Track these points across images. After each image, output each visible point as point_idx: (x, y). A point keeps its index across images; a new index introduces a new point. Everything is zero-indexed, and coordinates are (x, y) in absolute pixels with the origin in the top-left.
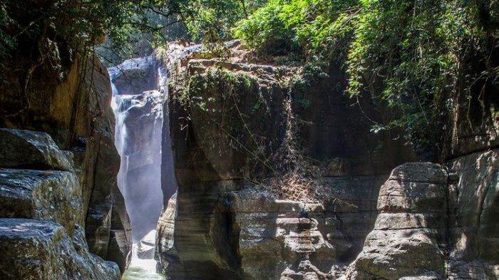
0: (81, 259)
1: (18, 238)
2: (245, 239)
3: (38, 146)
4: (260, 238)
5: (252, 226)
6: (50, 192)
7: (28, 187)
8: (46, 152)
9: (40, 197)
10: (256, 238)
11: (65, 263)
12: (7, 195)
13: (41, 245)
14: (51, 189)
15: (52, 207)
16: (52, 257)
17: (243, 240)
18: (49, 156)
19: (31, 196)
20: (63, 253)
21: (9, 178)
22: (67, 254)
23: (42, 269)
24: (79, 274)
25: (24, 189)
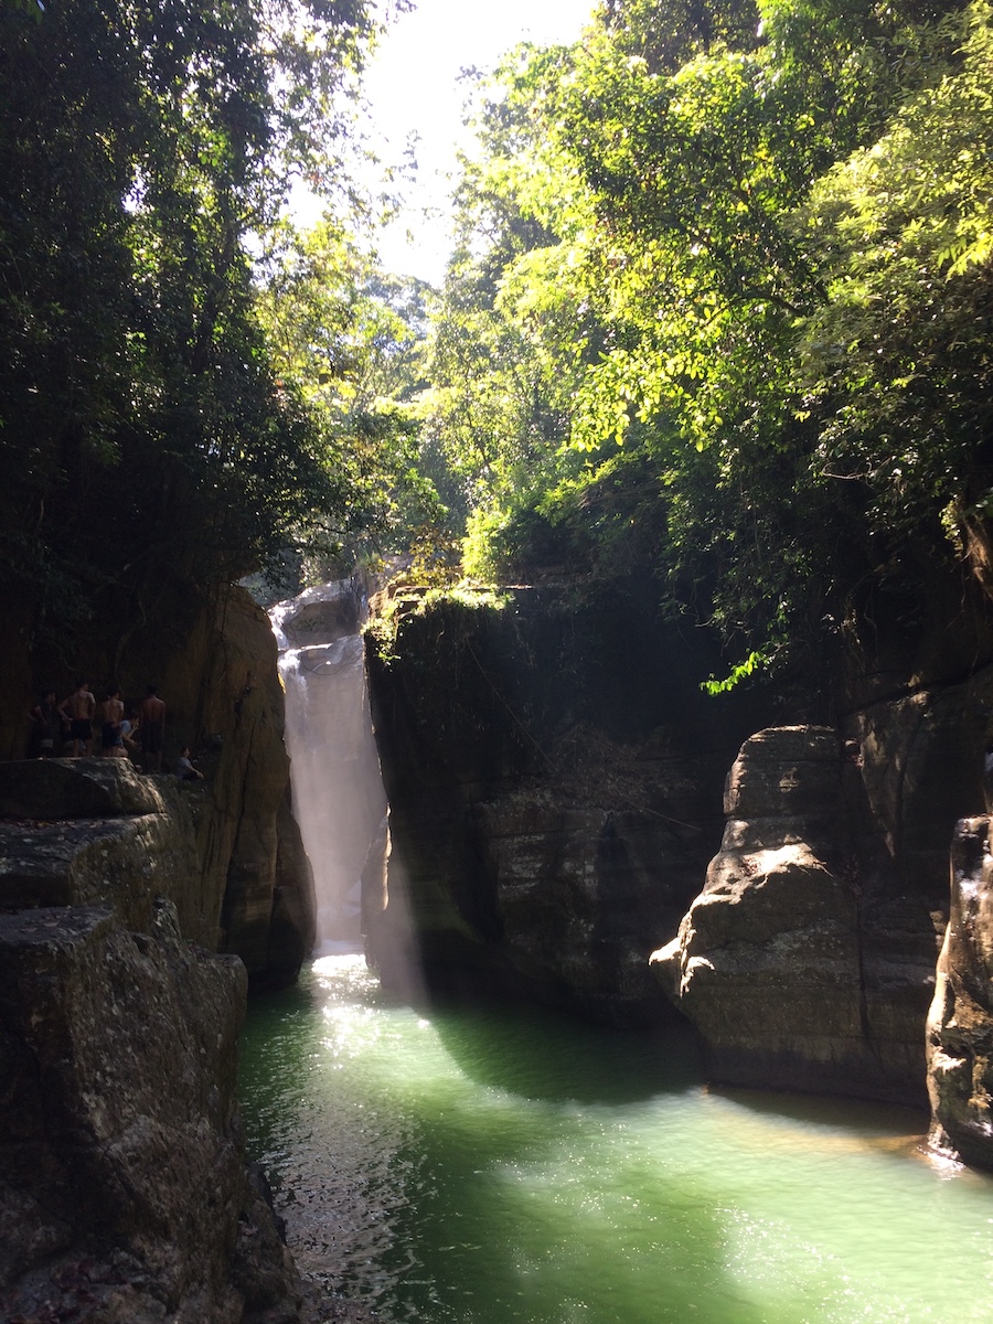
0: (145, 964)
1: (24, 945)
2: (508, 884)
3: (99, 781)
4: (534, 880)
5: (519, 859)
6: (103, 858)
7: (65, 856)
8: (112, 788)
9: (85, 869)
10: (528, 880)
11: (111, 974)
12: (29, 873)
13: (61, 951)
14: (105, 853)
15: (106, 882)
16: (83, 967)
17: (504, 887)
18: (118, 795)
19: (67, 871)
20: (109, 957)
21: (37, 845)
22: (118, 959)
23: (62, 990)
24: (137, 989)
25: (58, 859)
